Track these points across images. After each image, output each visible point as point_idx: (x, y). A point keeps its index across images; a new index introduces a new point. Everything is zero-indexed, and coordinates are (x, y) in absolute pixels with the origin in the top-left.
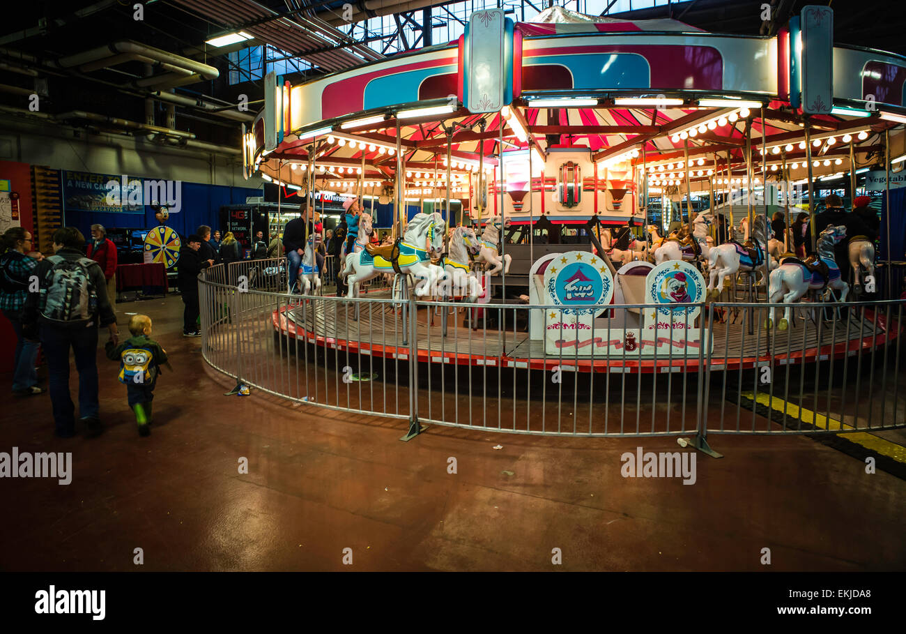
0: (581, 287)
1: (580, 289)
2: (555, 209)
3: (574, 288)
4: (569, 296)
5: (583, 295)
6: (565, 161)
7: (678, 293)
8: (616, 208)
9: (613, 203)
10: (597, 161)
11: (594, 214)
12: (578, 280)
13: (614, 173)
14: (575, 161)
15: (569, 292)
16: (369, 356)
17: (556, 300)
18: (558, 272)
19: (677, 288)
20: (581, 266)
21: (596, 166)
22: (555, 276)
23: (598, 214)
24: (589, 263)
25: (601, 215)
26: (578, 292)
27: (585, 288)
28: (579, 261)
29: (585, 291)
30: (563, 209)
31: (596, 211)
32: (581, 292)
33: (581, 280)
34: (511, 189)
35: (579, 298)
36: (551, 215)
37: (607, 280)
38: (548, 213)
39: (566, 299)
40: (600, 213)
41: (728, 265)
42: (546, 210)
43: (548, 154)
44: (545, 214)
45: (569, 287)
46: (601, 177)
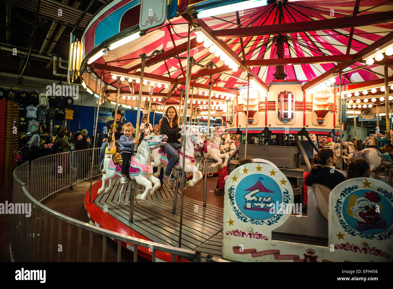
0: (261, 198)
1: (260, 200)
2: (274, 123)
3: (254, 198)
4: (249, 205)
5: (262, 205)
6: (283, 91)
7: (368, 213)
8: (320, 123)
9: (318, 120)
10: (305, 90)
11: (303, 127)
12: (257, 191)
13: (319, 99)
14: (289, 91)
15: (249, 201)
17: (235, 208)
18: (239, 180)
19: (367, 208)
20: (261, 177)
21: (304, 93)
22: (236, 184)
23: (306, 127)
24: (269, 174)
25: (308, 127)
26: (257, 202)
27: (264, 199)
28: (259, 172)
29: (265, 202)
30: (280, 123)
31: (304, 124)
32: (260, 202)
33: (261, 191)
35: (259, 209)
36: (271, 127)
37: (287, 193)
38: (270, 125)
39: (245, 208)
40: (307, 126)
42: (268, 124)
43: (270, 86)
44: (268, 126)
45: (248, 197)
46: (308, 101)
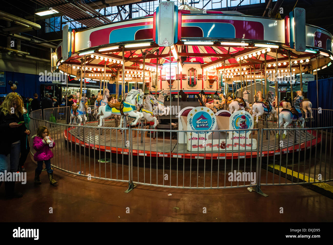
0: (203, 122)
1: (203, 123)
2: (186, 87)
3: (200, 122)
4: (198, 126)
5: (204, 125)
6: (191, 68)
7: (243, 124)
8: (211, 87)
9: (210, 85)
10: (203, 68)
11: (202, 90)
12: (202, 119)
13: (210, 73)
14: (194, 68)
15: (198, 124)
16: (110, 153)
17: (192, 128)
18: (193, 116)
19: (242, 122)
20: (203, 113)
21: (203, 70)
22: (192, 117)
23: (203, 90)
24: (206, 112)
25: (205, 90)
26: (202, 124)
27: (204, 122)
28: (202, 111)
29: (204, 124)
30: (190, 87)
32: (203, 124)
33: (203, 119)
34: (168, 79)
35: (202, 127)
36: (184, 90)
37: (214, 119)
38: (183, 89)
39: (197, 127)
40: (204, 89)
41: (259, 112)
42: (182, 88)
43: (183, 64)
44: (182, 89)
45: (198, 122)
46: (204, 74)
